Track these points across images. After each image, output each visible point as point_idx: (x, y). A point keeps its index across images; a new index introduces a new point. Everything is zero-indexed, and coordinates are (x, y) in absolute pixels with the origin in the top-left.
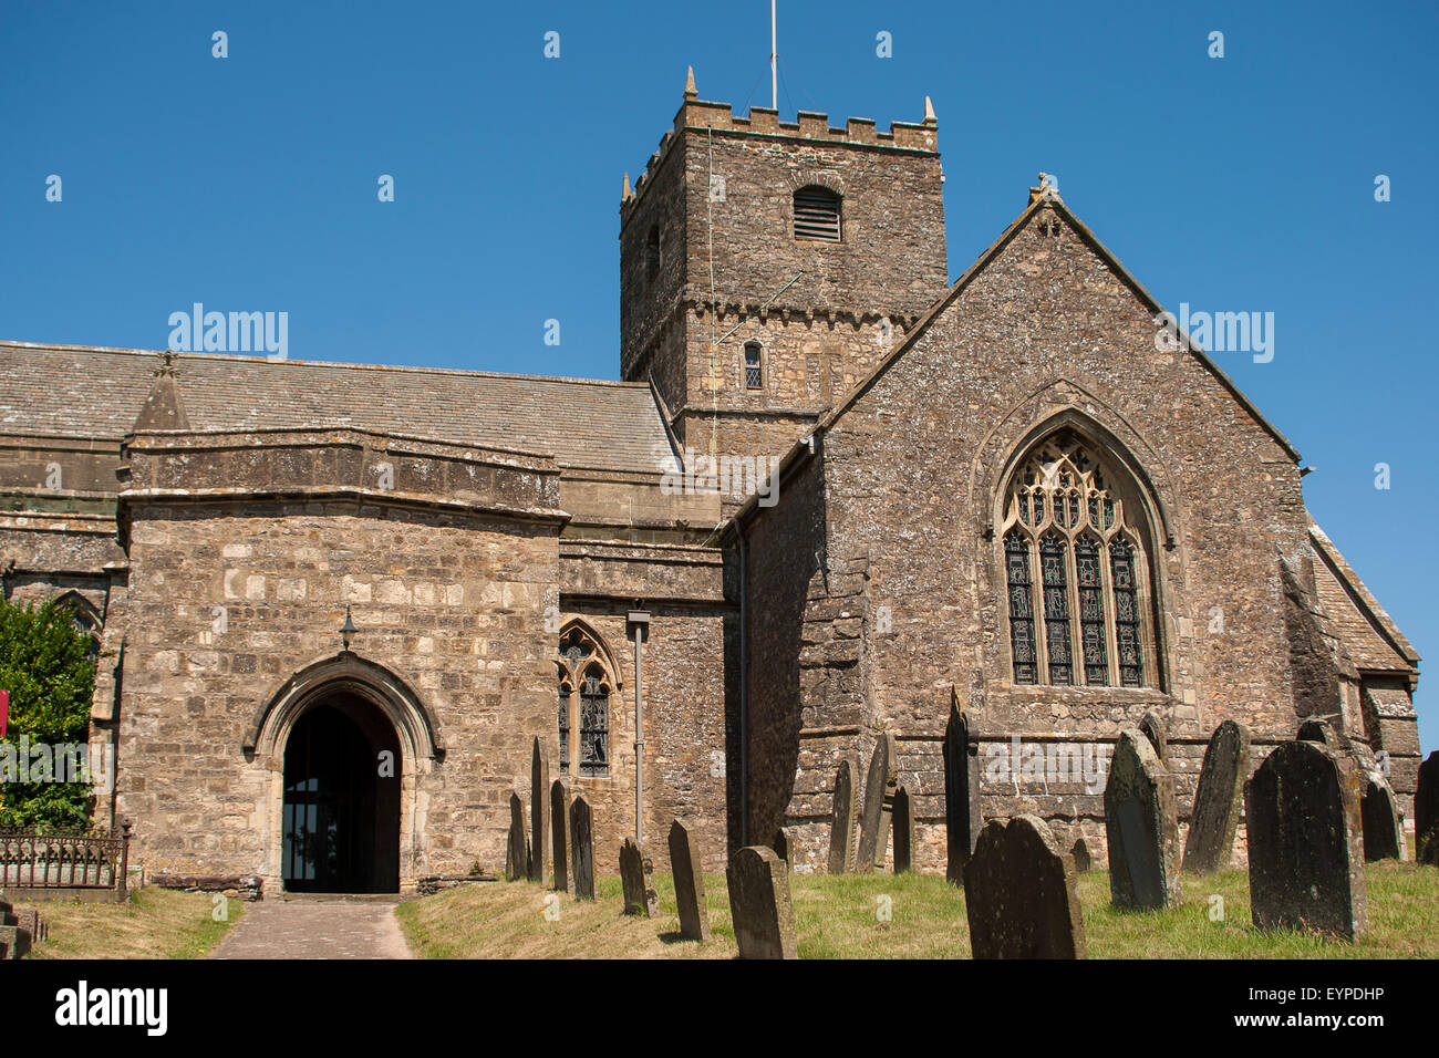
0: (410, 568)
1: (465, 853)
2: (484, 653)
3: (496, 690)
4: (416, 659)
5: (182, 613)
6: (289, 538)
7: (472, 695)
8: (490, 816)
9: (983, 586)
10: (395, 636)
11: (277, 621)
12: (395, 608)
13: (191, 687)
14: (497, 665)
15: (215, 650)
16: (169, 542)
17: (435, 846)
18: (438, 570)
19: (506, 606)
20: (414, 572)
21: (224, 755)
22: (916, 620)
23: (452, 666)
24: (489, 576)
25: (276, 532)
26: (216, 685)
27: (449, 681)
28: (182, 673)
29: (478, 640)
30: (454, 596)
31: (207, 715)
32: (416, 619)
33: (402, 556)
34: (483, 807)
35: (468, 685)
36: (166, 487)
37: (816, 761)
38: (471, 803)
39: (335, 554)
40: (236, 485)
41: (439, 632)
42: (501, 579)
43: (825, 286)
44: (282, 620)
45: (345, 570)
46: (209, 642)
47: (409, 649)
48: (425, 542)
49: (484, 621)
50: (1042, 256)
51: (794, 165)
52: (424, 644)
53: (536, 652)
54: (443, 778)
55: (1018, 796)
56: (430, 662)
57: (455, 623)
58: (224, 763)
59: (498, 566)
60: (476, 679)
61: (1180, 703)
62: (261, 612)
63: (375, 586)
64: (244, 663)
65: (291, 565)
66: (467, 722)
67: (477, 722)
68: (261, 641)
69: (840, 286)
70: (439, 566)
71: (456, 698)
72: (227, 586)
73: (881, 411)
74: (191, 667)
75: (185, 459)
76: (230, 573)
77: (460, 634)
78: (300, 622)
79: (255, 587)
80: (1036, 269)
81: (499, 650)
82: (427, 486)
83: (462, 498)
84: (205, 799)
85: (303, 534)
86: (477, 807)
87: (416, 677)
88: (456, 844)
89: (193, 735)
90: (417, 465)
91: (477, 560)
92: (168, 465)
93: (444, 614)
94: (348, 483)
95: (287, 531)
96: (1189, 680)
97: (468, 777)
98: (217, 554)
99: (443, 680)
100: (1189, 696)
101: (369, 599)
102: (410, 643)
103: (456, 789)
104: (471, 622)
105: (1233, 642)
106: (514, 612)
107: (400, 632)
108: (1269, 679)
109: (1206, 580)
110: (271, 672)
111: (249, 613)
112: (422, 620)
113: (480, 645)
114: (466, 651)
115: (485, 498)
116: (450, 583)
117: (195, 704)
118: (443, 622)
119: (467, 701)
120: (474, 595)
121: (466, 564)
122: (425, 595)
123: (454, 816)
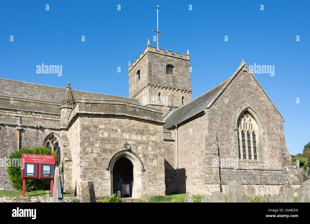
0: (136, 132)
1: (149, 190)
2: (151, 150)
3: (153, 158)
4: (138, 151)
5: (91, 139)
6: (112, 124)
7: (149, 159)
8: (153, 183)
9: (235, 140)
10: (134, 146)
11: (111, 142)
12: (134, 140)
13: (95, 155)
14: (153, 153)
15: (99, 148)
16: (88, 124)
17: (143, 189)
18: (141, 132)
19: (154, 140)
20: (137, 133)
21: (102, 170)
22: (224, 146)
23: (145, 153)
24: (151, 134)
25: (110, 123)
26: (99, 155)
27: (145, 156)
28: (92, 153)
29: (149, 147)
30: (144, 138)
31: (98, 162)
32: (138, 143)
33: (134, 129)
34: (152, 181)
35: (148, 156)
36: (86, 111)
37: (211, 173)
38: (149, 180)
39: (121, 128)
40: (101, 112)
41: (142, 145)
42: (153, 135)
43: (171, 83)
44: (112, 142)
45: (124, 132)
46: (97, 146)
47: (137, 149)
48: (139, 126)
49: (150, 143)
50: (243, 76)
51: (166, 60)
52: (140, 148)
53: (160, 150)
54: (144, 175)
55: (242, 180)
56: (141, 152)
57: (145, 144)
58: (102, 172)
59: (152, 132)
60: (149, 155)
61: (265, 163)
62: (108, 140)
63: (130, 135)
64: (105, 151)
65: (113, 130)
66: (148, 164)
67: (150, 164)
68: (108, 146)
69: (174, 83)
70: (142, 131)
71: (146, 159)
72: (100, 134)
73: (217, 105)
74: (94, 151)
75: (90, 105)
76: (101, 131)
77: (146, 146)
78: (115, 142)
79: (106, 135)
80: (242, 79)
81: (153, 149)
82: (138, 115)
83: (146, 118)
84: (99, 180)
85: (115, 124)
86: (150, 181)
87: (138, 155)
88: (147, 189)
89: (95, 166)
90: (137, 110)
91: (149, 131)
92: (86, 106)
93: (143, 142)
94: (124, 113)
95: (112, 123)
96: (266, 159)
97: (149, 175)
98: (98, 127)
99: (143, 155)
100: (266, 162)
101: (129, 138)
102: (137, 147)
103: (146, 177)
104: (148, 143)
105: (273, 152)
106: (156, 142)
107: (135, 145)
108: (278, 159)
109: (269, 140)
110: (111, 153)
111: (105, 140)
112: (139, 143)
113: (150, 149)
114: (147, 150)
115: (149, 118)
116: (144, 135)
117: (95, 159)
118: (143, 143)
119: (148, 160)
120: (149, 138)
121: (147, 132)
122: (139, 138)
123: (146, 183)
